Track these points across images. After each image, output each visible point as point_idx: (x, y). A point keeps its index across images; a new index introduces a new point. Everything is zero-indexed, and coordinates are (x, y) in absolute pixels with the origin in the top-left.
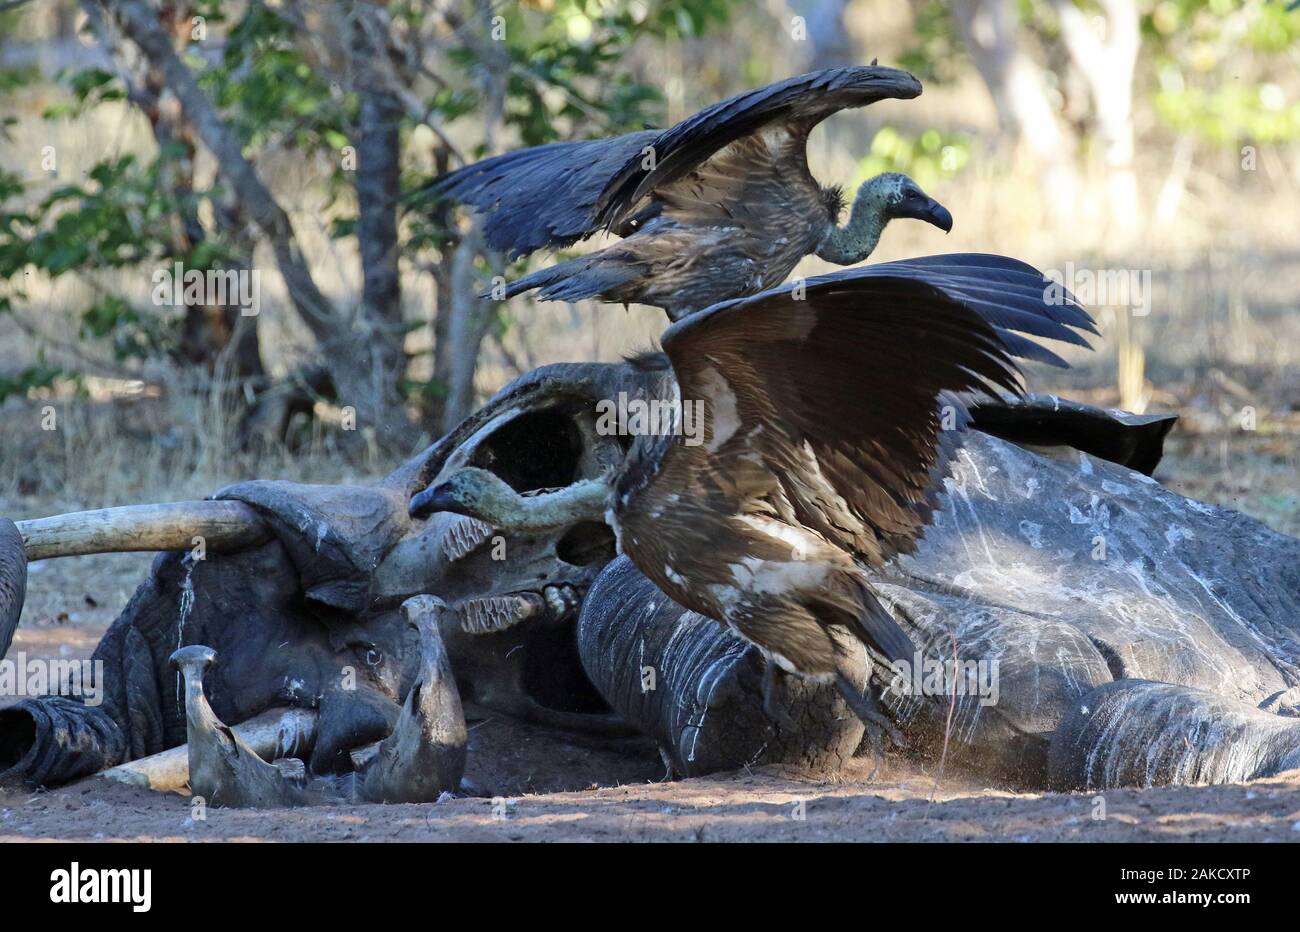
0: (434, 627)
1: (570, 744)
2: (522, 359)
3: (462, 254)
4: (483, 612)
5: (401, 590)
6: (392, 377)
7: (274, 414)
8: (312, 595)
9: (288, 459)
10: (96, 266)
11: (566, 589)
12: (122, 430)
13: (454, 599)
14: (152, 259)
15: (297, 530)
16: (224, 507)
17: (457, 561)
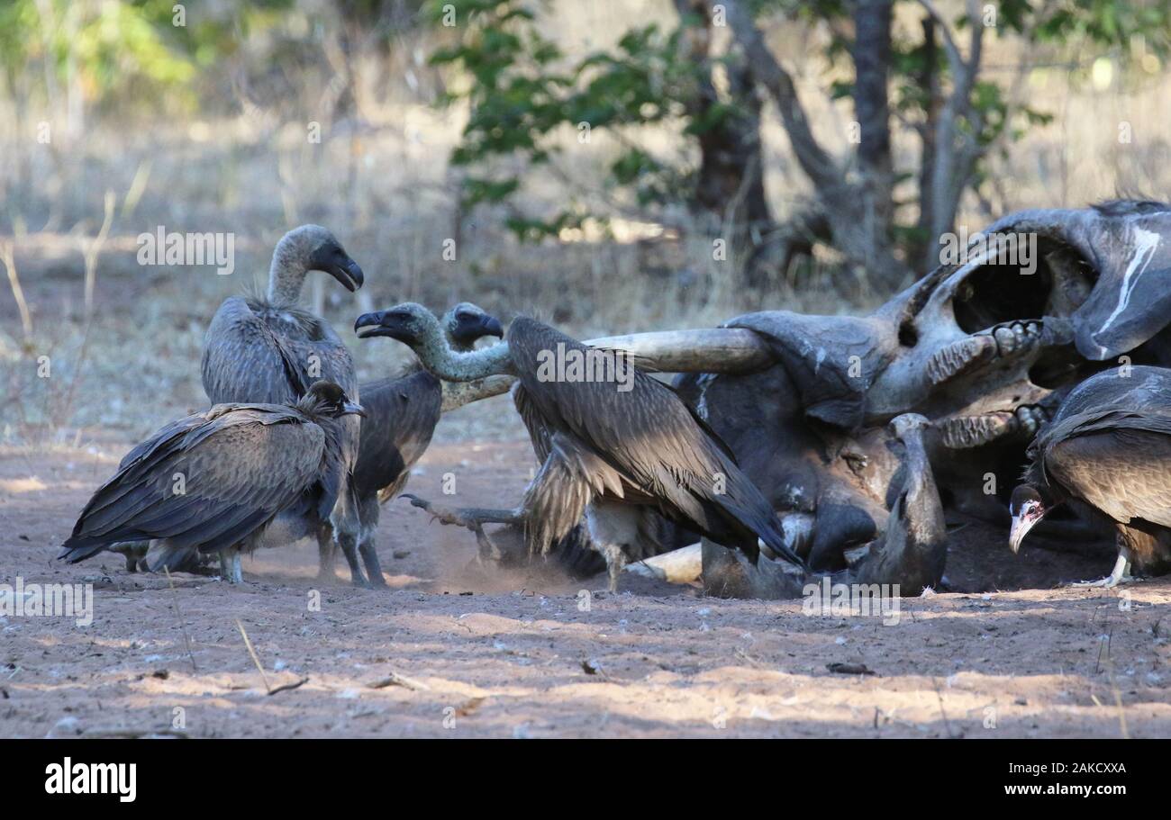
0: (919, 442)
1: (1038, 547)
2: (997, 207)
3: (945, 114)
4: (963, 428)
5: (890, 409)
6: (881, 222)
7: (777, 254)
8: (811, 413)
9: (789, 293)
10: (623, 122)
11: (1037, 410)
12: (644, 269)
13: (937, 417)
14: (671, 117)
15: (798, 355)
16: (735, 335)
17: (939, 383)
